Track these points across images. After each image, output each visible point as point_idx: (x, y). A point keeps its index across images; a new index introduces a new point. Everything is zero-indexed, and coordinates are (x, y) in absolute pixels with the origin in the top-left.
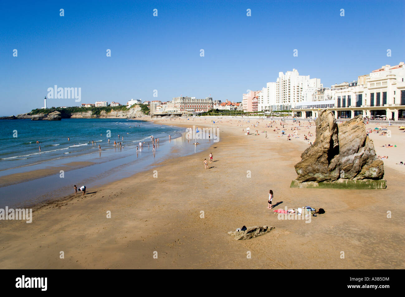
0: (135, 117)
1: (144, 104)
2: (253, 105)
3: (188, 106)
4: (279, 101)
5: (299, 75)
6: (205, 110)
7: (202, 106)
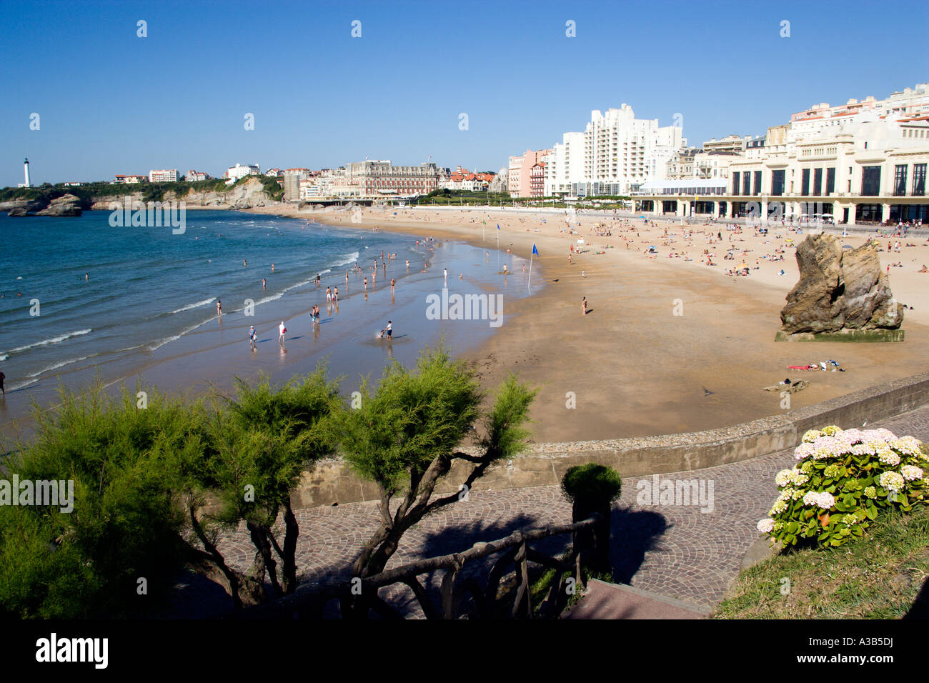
0: (249, 207)
1: (267, 175)
2: (533, 183)
3: (383, 182)
4: (591, 175)
5: (635, 118)
6: (420, 190)
7: (413, 182)
